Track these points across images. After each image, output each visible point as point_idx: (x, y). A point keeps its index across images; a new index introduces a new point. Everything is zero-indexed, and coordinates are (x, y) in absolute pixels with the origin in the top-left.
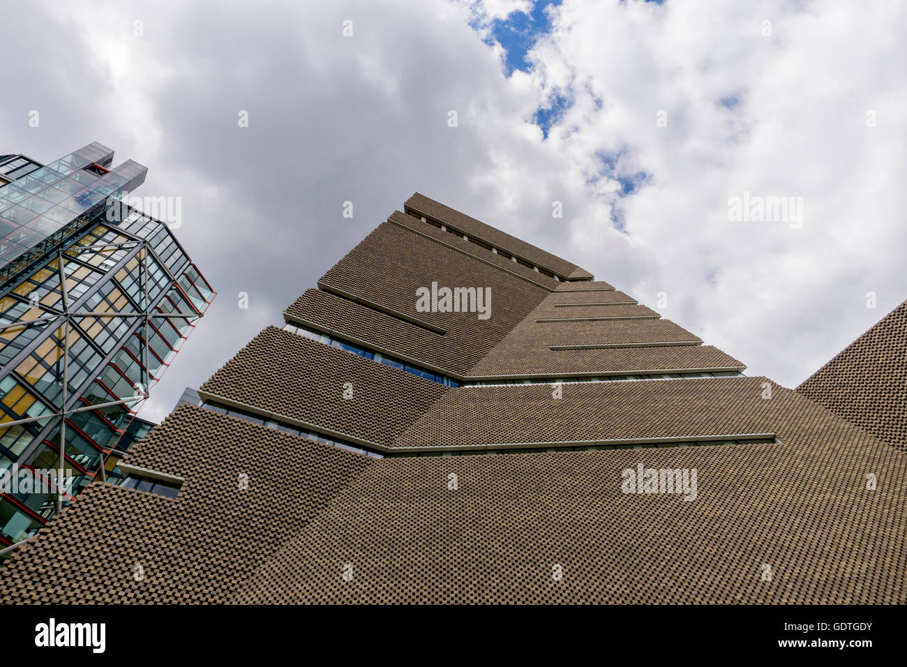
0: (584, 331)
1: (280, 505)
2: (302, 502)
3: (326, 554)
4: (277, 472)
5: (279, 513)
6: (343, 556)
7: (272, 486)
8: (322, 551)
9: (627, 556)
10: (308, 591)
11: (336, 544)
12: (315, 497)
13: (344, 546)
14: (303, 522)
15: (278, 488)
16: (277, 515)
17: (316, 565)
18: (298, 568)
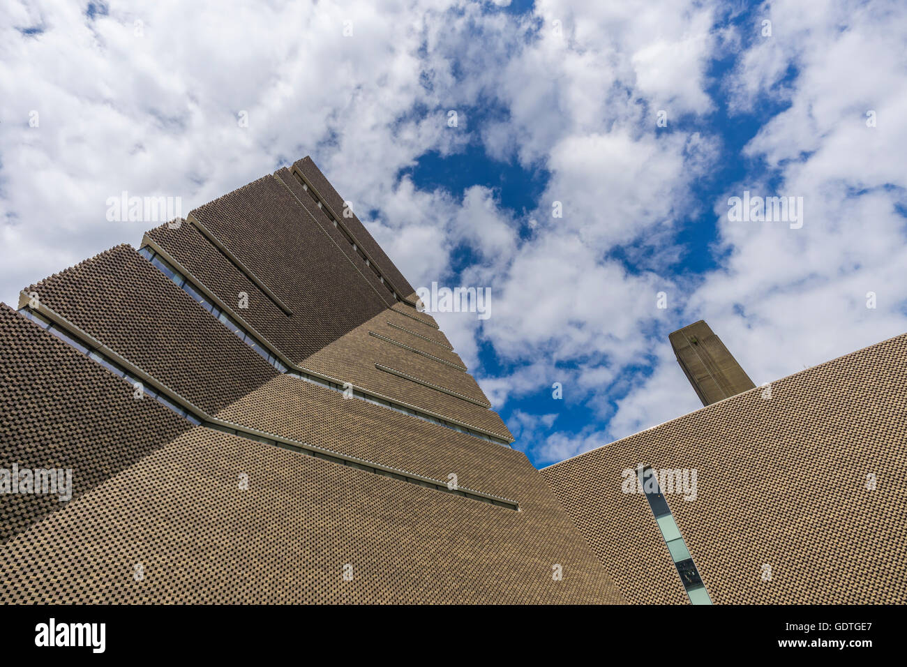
0: (407, 360)
1: (84, 451)
2: (109, 453)
3: (126, 517)
4: (90, 414)
5: (80, 459)
6: (144, 523)
7: (81, 428)
8: (121, 513)
9: (397, 578)
10: (98, 554)
11: (138, 508)
12: (123, 451)
13: (147, 512)
14: (104, 475)
15: (87, 432)
16: (77, 462)
17: (112, 526)
18: (90, 526)
